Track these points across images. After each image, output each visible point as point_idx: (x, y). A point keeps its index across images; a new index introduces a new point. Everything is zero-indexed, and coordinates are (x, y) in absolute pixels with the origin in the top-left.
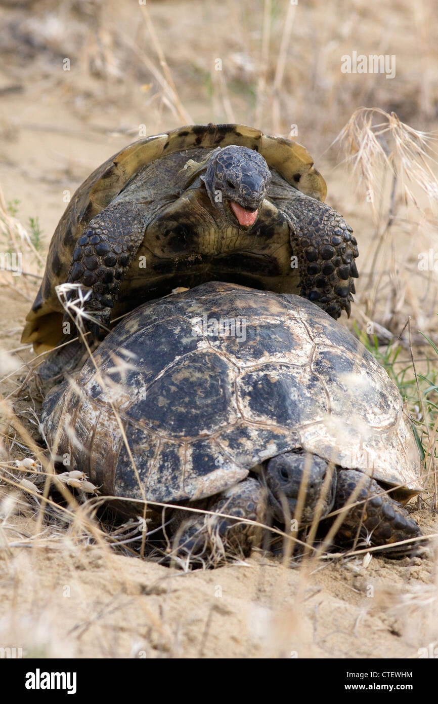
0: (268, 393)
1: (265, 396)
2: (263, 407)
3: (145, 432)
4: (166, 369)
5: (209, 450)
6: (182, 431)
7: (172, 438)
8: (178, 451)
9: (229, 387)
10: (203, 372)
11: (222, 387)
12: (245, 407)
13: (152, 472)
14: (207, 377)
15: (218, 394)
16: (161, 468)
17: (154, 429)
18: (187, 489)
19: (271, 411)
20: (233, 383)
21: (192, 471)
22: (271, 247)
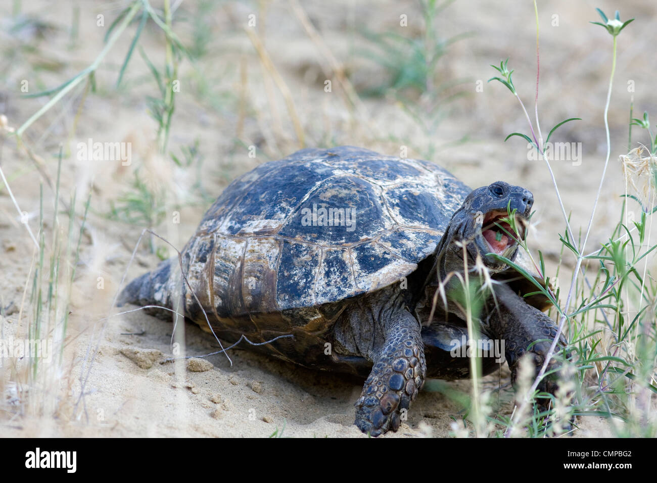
0: (414, 204)
1: (413, 206)
2: (414, 215)
3: (304, 245)
4: (310, 192)
5: (373, 251)
6: (342, 239)
7: (334, 246)
8: (342, 256)
9: (378, 199)
10: (349, 189)
11: (371, 199)
12: (397, 215)
13: (319, 279)
14: (355, 192)
15: (369, 206)
16: (328, 274)
17: (313, 241)
18: (361, 286)
19: (421, 218)
20: (380, 197)
21: (360, 271)
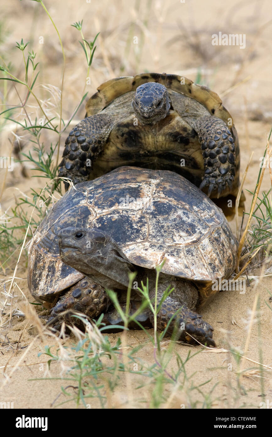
3: (43, 255)
6: (58, 253)
7: (53, 257)
8: (55, 265)
9: (88, 225)
10: (75, 217)
11: (83, 225)
13: (43, 279)
16: (47, 276)
18: (55, 287)
21: (60, 276)
22: (189, 151)
